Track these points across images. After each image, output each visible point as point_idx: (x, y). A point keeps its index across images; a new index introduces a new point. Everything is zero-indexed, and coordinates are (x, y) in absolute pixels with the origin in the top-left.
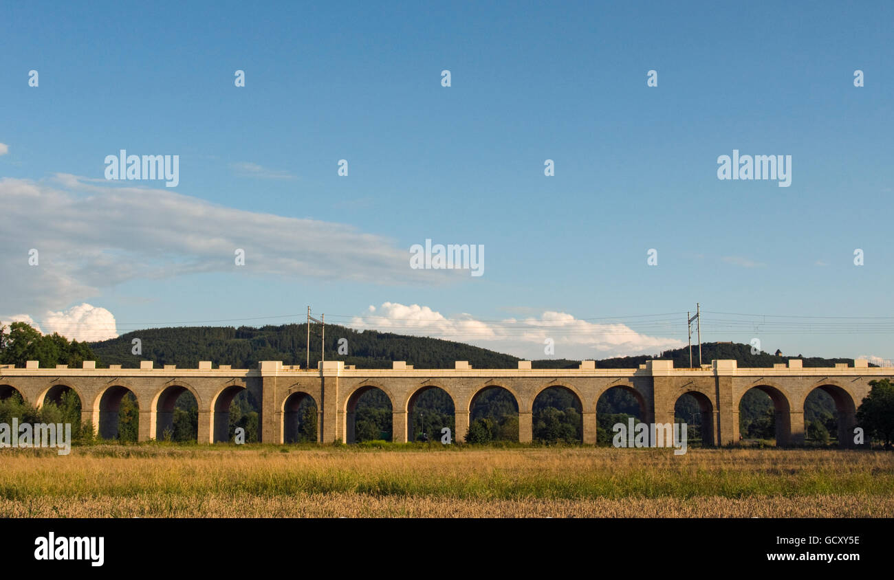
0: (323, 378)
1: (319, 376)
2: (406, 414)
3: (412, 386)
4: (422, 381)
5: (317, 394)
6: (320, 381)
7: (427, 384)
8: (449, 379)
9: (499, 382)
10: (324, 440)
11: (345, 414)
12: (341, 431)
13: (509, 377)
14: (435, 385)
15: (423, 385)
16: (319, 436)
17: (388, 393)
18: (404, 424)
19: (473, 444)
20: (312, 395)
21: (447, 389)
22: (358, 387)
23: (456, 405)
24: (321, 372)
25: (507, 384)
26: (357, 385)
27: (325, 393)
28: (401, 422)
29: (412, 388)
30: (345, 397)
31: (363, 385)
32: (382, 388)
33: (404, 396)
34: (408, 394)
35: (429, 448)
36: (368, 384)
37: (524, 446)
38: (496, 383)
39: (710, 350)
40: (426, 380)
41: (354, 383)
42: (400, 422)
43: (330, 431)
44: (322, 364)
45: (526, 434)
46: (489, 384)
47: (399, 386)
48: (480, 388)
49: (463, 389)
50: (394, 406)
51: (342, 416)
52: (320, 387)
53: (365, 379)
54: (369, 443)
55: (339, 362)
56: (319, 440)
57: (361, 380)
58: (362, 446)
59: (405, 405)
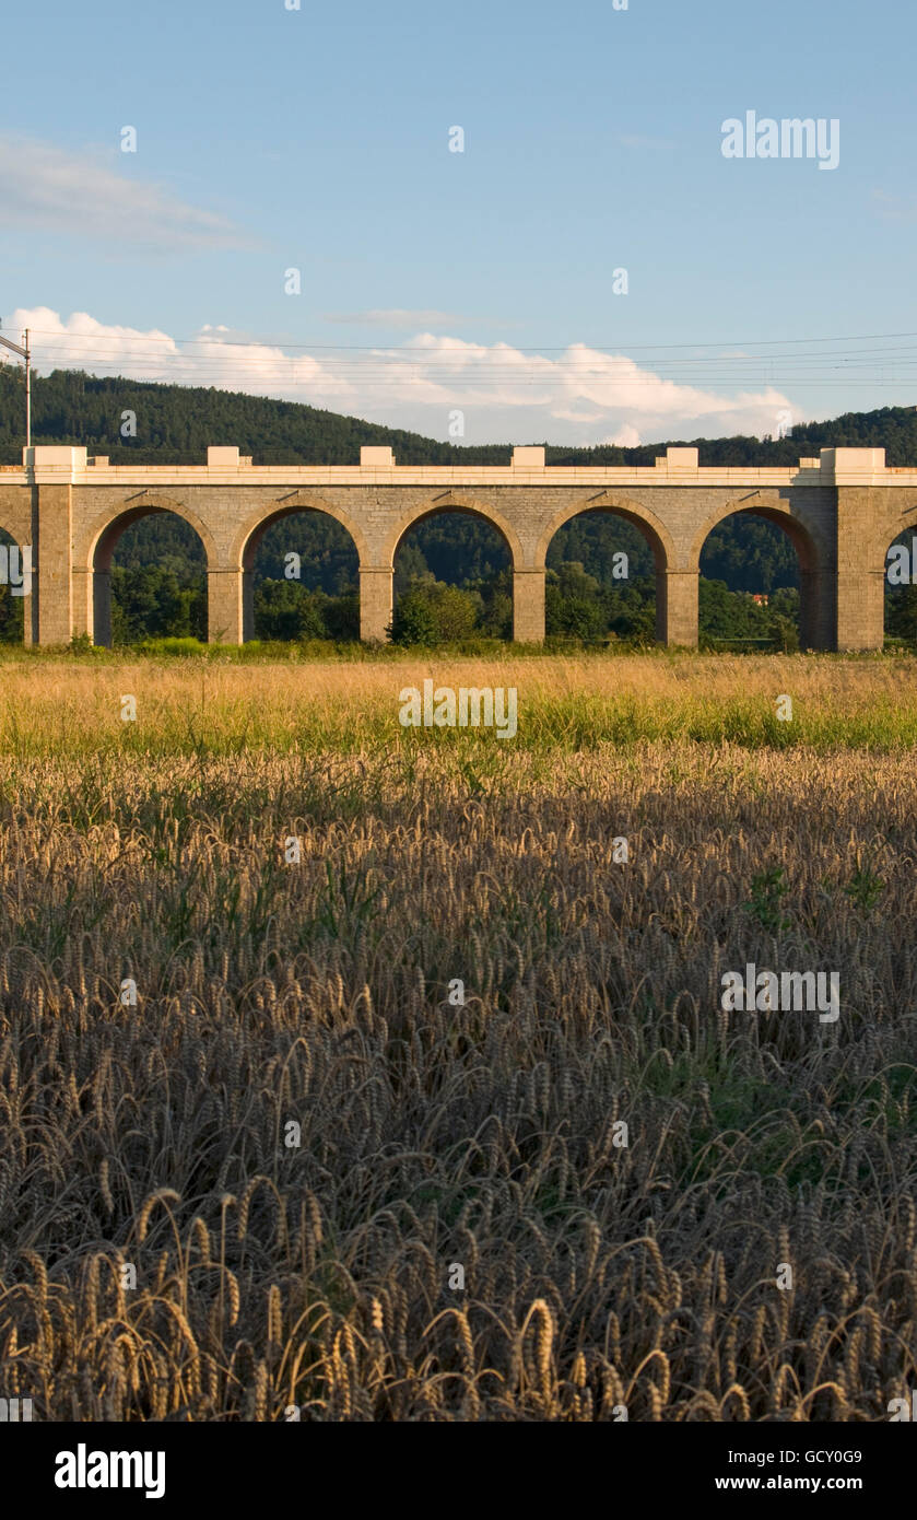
0: (35, 488)
1: (25, 482)
2: (240, 575)
3: (254, 506)
4: (280, 493)
5: (21, 526)
6: (27, 494)
7: (291, 503)
8: (344, 490)
9: (465, 498)
10: (42, 638)
11: (90, 576)
12: (81, 617)
13: (492, 486)
14: (310, 505)
15: (283, 506)
16: (28, 627)
17: (196, 524)
18: (237, 599)
19: (406, 645)
20: (8, 529)
21: (339, 516)
22: (122, 510)
23: (361, 553)
24: (31, 472)
25: (484, 503)
26: (119, 504)
27: (41, 525)
28: (228, 597)
29: (254, 512)
30: (90, 534)
31: (134, 504)
32: (180, 512)
33: (235, 531)
34: (245, 526)
35: (303, 654)
36: (147, 502)
37: (525, 650)
38: (458, 499)
39: (899, 424)
40: (289, 491)
41: (112, 499)
42: (225, 594)
43: (55, 618)
44: (32, 454)
45: (530, 620)
46: (442, 503)
47: (222, 508)
48: (421, 512)
49: (379, 513)
50: (211, 556)
51: (85, 579)
52: (29, 511)
53: (139, 490)
54: (159, 644)
55: (73, 449)
56: (28, 639)
57: (128, 493)
58: (143, 651)
59: (236, 554)
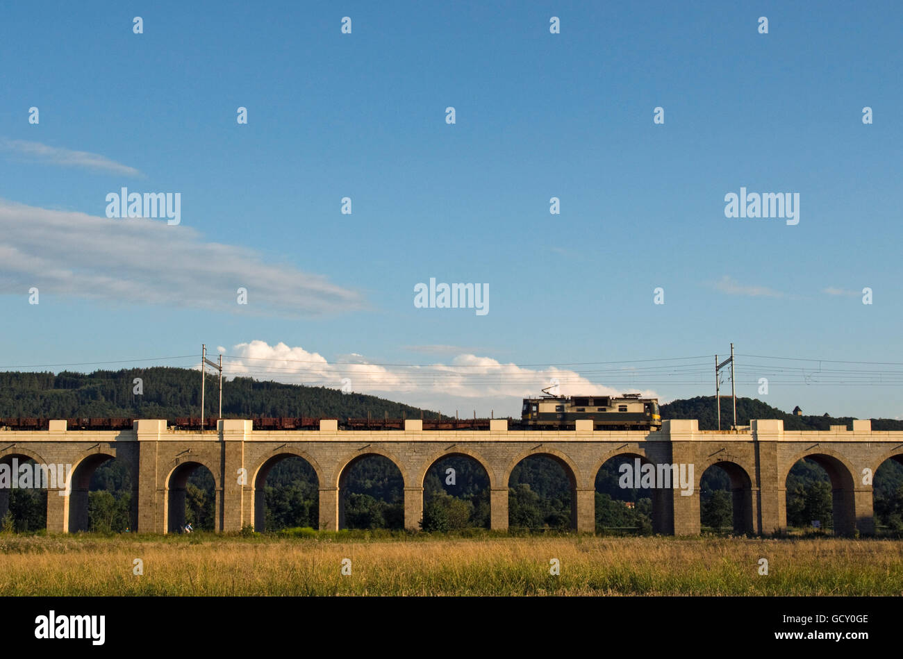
0: (223, 443)
1: (218, 439)
2: (337, 492)
3: (346, 453)
4: (360, 446)
5: (215, 464)
6: (219, 446)
7: (366, 451)
8: (396, 444)
9: (464, 448)
10: (225, 527)
11: (253, 492)
12: (247, 515)
13: (478, 442)
14: (377, 452)
15: (361, 453)
16: (217, 521)
17: (313, 463)
18: (335, 505)
19: (430, 532)
20: (208, 466)
21: (393, 458)
22: (272, 455)
23: (405, 479)
24: (221, 434)
25: (474, 451)
26: (270, 452)
27: (226, 464)
28: (330, 503)
29: (345, 457)
30: (254, 468)
31: (278, 452)
32: (304, 456)
33: (335, 467)
34: (340, 464)
35: (372, 537)
36: (286, 451)
37: (497, 534)
38: (459, 449)
40: (365, 445)
41: (266, 449)
42: (329, 503)
43: (233, 516)
44: (222, 424)
45: (500, 519)
46: (450, 451)
47: (328, 454)
48: (439, 457)
49: (415, 457)
50: (321, 481)
51: (250, 494)
52: (219, 456)
53: (282, 444)
54: (291, 531)
55: (245, 421)
56: (217, 528)
57: (275, 445)
58: (281, 535)
59: (335, 480)
